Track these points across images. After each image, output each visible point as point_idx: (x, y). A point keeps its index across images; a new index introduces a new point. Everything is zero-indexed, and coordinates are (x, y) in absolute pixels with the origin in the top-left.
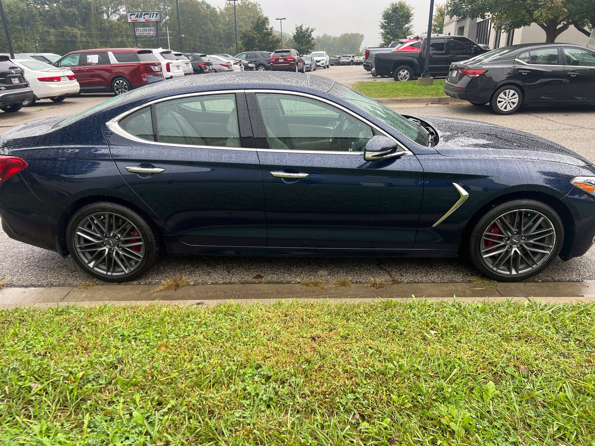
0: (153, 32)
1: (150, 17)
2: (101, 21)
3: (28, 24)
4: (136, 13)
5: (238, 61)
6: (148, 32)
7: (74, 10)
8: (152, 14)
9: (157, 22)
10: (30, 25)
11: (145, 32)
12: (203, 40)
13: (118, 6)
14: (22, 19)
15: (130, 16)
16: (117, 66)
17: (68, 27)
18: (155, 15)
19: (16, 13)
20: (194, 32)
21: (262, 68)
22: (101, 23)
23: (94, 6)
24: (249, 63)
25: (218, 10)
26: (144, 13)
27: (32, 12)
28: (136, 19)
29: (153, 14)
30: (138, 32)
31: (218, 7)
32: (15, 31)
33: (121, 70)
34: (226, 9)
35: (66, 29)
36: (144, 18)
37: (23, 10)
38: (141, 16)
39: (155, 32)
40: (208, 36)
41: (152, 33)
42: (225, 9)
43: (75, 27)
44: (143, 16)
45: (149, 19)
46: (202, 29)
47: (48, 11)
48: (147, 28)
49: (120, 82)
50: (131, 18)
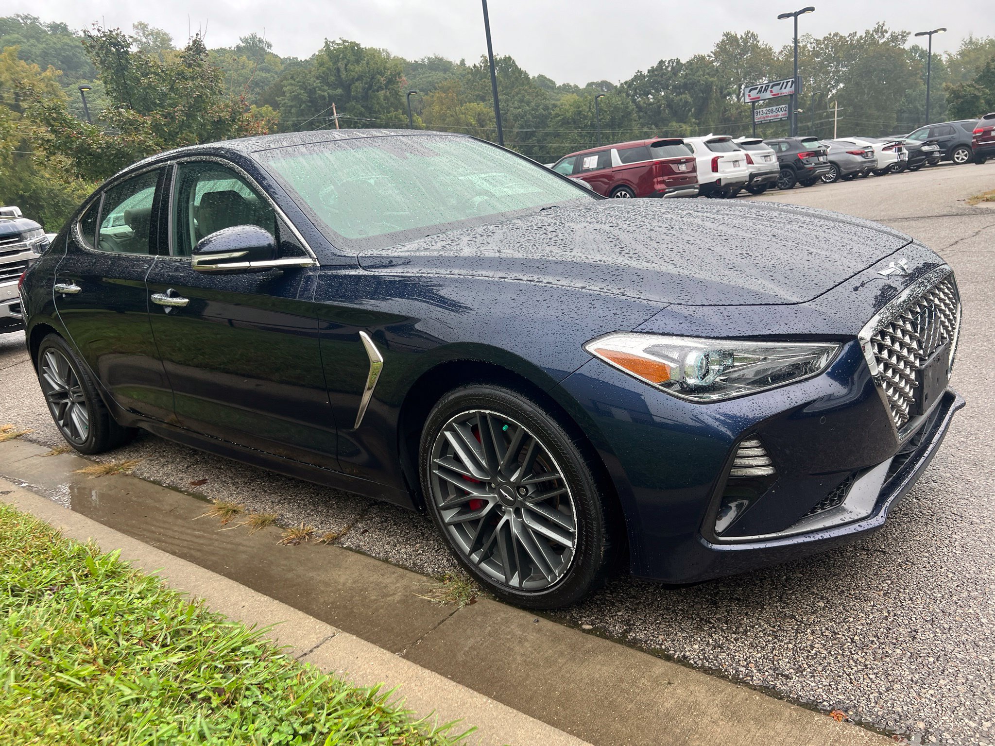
0: (784, 112)
1: (781, 89)
2: (725, 108)
3: (620, 126)
4: (760, 86)
5: (894, 143)
6: (774, 114)
7: (687, 97)
8: (785, 84)
9: (791, 95)
10: (622, 127)
11: (771, 114)
12: (905, 115)
13: (756, 80)
14: (613, 119)
15: (750, 92)
16: (620, 170)
17: (674, 124)
18: (790, 84)
19: (606, 112)
20: (888, 103)
21: (963, 152)
22: (726, 111)
23: (717, 86)
24: (924, 144)
25: (944, 58)
26: (771, 84)
27: (627, 108)
28: (759, 95)
29: (787, 82)
30: (759, 116)
31: (946, 52)
32: (602, 138)
33: (625, 176)
34: (962, 54)
35: (671, 126)
36: (771, 92)
37: (615, 108)
38: (766, 90)
39: (787, 112)
40: (915, 107)
41: (781, 114)
42: (960, 54)
43: (685, 123)
44: (769, 89)
45: (779, 92)
46: (906, 96)
47: (651, 104)
48: (774, 108)
49: (621, 194)
50: (749, 96)
